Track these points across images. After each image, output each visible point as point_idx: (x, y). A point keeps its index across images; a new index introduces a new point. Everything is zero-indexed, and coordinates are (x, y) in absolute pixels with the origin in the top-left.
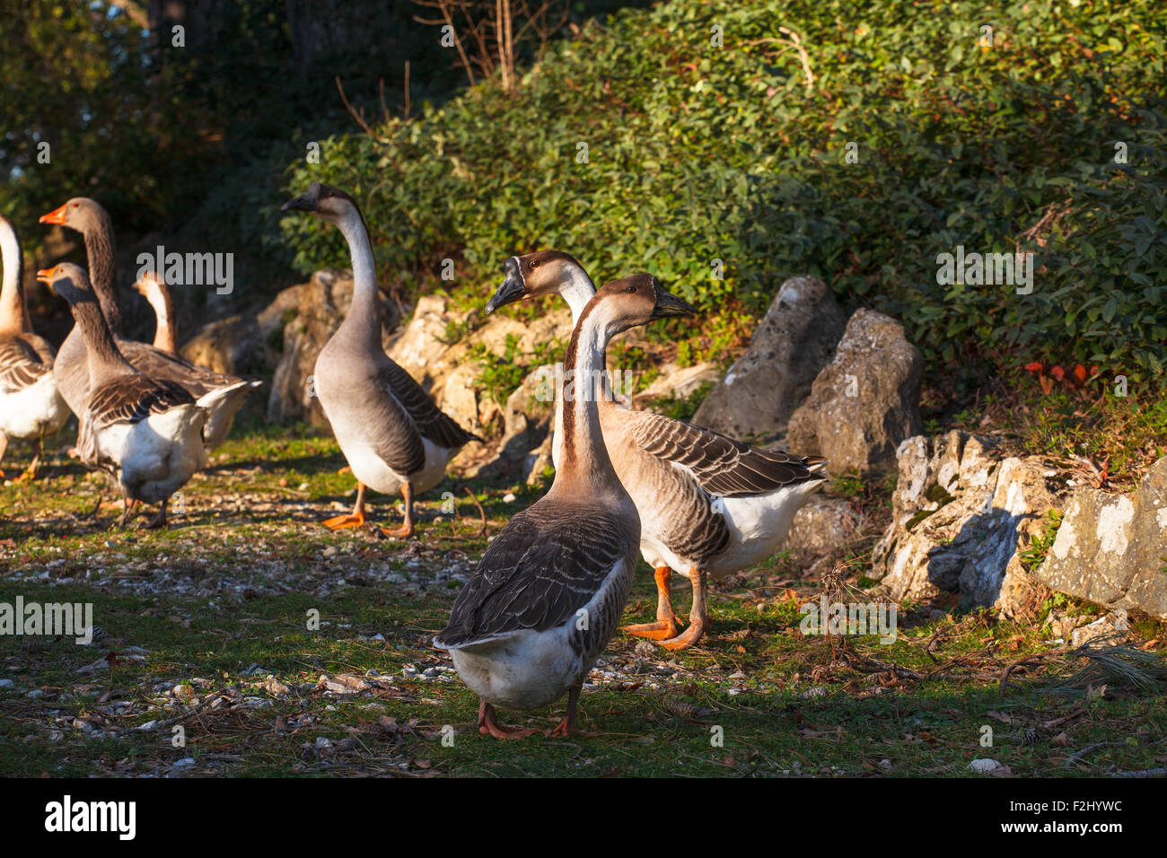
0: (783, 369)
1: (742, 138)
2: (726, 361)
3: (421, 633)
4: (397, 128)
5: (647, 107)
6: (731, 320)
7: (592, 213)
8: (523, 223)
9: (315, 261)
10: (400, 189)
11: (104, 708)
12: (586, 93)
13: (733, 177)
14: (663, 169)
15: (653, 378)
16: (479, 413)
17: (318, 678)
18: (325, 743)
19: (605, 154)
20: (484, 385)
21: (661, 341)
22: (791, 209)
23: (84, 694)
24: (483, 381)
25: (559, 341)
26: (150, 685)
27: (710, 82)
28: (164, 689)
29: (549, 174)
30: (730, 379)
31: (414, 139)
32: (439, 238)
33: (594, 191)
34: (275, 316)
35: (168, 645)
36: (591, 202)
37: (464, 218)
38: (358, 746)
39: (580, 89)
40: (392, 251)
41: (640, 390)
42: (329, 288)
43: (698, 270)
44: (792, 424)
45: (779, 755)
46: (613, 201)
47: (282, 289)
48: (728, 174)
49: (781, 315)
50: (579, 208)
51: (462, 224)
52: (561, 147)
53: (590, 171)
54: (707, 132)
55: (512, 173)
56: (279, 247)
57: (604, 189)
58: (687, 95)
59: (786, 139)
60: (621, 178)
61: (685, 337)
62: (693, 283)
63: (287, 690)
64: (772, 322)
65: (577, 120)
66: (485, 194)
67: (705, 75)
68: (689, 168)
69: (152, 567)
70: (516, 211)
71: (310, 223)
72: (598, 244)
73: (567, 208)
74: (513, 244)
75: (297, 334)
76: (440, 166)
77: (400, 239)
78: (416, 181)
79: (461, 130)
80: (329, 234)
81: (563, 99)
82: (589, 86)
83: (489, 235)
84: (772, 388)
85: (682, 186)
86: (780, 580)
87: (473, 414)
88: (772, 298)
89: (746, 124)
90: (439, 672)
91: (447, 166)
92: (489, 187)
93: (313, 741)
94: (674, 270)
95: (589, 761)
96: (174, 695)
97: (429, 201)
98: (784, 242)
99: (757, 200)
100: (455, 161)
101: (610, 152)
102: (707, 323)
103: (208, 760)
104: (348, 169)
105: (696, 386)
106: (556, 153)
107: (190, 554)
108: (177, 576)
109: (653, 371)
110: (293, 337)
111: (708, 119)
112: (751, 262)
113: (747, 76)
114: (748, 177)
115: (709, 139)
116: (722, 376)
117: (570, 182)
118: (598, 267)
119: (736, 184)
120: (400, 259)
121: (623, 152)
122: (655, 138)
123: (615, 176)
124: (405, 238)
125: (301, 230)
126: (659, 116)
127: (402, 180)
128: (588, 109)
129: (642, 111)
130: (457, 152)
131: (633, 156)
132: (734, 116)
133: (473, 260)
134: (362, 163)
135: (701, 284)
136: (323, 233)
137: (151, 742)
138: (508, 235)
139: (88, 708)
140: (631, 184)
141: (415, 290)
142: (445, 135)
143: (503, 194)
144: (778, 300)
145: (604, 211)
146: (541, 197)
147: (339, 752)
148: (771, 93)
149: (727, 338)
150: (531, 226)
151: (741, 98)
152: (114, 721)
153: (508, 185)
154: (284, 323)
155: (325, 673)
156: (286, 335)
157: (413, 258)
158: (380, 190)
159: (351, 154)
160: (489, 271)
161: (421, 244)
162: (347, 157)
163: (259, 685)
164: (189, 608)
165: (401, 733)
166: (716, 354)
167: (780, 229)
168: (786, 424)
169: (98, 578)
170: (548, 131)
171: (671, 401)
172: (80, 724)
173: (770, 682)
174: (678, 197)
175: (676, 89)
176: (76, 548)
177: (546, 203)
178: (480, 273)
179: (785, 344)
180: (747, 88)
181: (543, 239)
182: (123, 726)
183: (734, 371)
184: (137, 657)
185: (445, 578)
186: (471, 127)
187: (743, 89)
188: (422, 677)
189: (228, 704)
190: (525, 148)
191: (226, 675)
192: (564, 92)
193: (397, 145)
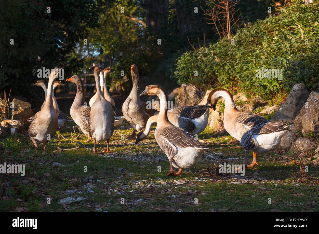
0: (294, 106)
1: (285, 50)
2: (280, 104)
3: (200, 170)
4: (202, 49)
5: (262, 43)
6: (282, 95)
7: (249, 69)
8: (232, 72)
9: (182, 82)
10: (202, 64)
11: (121, 187)
12: (248, 40)
13: (283, 60)
14: (266, 58)
15: (263, 109)
16: (220, 118)
17: (174, 180)
18: (174, 196)
19: (252, 55)
20: (222, 111)
21: (265, 100)
22: (297, 67)
23: (117, 184)
24: (221, 110)
25: (240, 100)
26: (133, 182)
27: (278, 37)
28: (136, 183)
29: (238, 60)
30: (281, 109)
31: (206, 52)
32: (212, 76)
33: (249, 64)
34: (173, 95)
35: (138, 172)
36: (248, 66)
37: (218, 71)
38: (182, 197)
39: (246, 39)
40: (201, 79)
41: (259, 112)
42: (185, 88)
43: (274, 83)
44: (296, 120)
45: (286, 200)
46: (253, 66)
47: (175, 88)
48: (282, 59)
49: (293, 93)
50: (245, 68)
51: (217, 72)
52: (241, 53)
53: (248, 59)
54: (277, 49)
55: (229, 60)
56: (174, 78)
57: (251, 63)
58: (272, 40)
59: (296, 50)
60: (255, 60)
61: (271, 99)
62: (272, 85)
63: (166, 183)
64: (291, 95)
65: (246, 47)
66: (223, 65)
67: (277, 35)
68: (272, 58)
69: (138, 154)
70: (230, 69)
71: (181, 73)
72: (250, 76)
73: (242, 68)
74: (229, 77)
75: (178, 99)
76: (212, 58)
77: (202, 76)
78: (206, 62)
79: (217, 49)
80: (186, 75)
81: (242, 42)
82: (248, 38)
83: (224, 75)
84: (291, 111)
85: (270, 62)
86: (292, 158)
87: (219, 118)
88: (292, 89)
89: (287, 47)
90: (204, 179)
91: (214, 58)
92: (224, 63)
93: (171, 195)
94: (268, 83)
95: (238, 201)
96: (138, 184)
97: (209, 67)
98: (295, 75)
99: (288, 65)
100: (216, 57)
101: (253, 54)
102: (276, 96)
103: (145, 200)
104: (190, 59)
105: (273, 111)
106: (240, 55)
107: (147, 151)
108: (143, 156)
109: (263, 107)
110: (177, 100)
111: (277, 46)
112: (287, 80)
113: (287, 35)
114: (286, 60)
115: (277, 51)
116: (279, 108)
117: (243, 62)
118: (250, 82)
119: (283, 61)
120: (202, 81)
121: (256, 54)
122: (264, 51)
123: (254, 60)
124: (204, 76)
125: (179, 75)
126: (265, 45)
127: (203, 62)
128: (248, 44)
129: (262, 44)
130: (217, 55)
131: (259, 55)
132: (283, 45)
133: (220, 81)
134: (194, 58)
135: (274, 86)
136: (184, 75)
137: (132, 195)
138: (228, 75)
139: (117, 187)
140: (258, 62)
141: (206, 88)
142: (213, 51)
143: (227, 65)
144: (293, 89)
145: (251, 69)
146: (236, 65)
147: (177, 198)
148: (293, 39)
149: (281, 99)
150: (234, 72)
151: (286, 41)
152: (124, 190)
153: (228, 63)
154: (175, 97)
155: (175, 179)
156: (175, 100)
157: (206, 81)
158: (198, 64)
159: (192, 56)
160: (223, 83)
161: (207, 77)
162: (190, 56)
163: (159, 182)
164: (145, 164)
165: (193, 194)
166: (278, 103)
167: (294, 72)
168: (294, 120)
169: (125, 156)
170: (238, 49)
171: (267, 115)
172: (115, 191)
173: (287, 183)
174: (269, 65)
175: (269, 39)
176: (120, 149)
177: (237, 67)
178: (222, 84)
179: (294, 100)
180: (287, 38)
181: (236, 75)
182: (126, 191)
183: (282, 107)
184: (130, 175)
185: (208, 157)
186: (220, 49)
187: (286, 38)
188: (199, 180)
189: (151, 186)
190: (233, 53)
191: (151, 179)
192: (242, 40)
193: (202, 54)
